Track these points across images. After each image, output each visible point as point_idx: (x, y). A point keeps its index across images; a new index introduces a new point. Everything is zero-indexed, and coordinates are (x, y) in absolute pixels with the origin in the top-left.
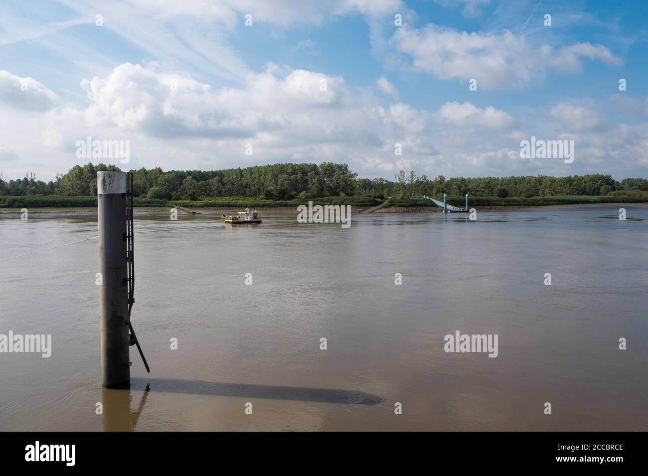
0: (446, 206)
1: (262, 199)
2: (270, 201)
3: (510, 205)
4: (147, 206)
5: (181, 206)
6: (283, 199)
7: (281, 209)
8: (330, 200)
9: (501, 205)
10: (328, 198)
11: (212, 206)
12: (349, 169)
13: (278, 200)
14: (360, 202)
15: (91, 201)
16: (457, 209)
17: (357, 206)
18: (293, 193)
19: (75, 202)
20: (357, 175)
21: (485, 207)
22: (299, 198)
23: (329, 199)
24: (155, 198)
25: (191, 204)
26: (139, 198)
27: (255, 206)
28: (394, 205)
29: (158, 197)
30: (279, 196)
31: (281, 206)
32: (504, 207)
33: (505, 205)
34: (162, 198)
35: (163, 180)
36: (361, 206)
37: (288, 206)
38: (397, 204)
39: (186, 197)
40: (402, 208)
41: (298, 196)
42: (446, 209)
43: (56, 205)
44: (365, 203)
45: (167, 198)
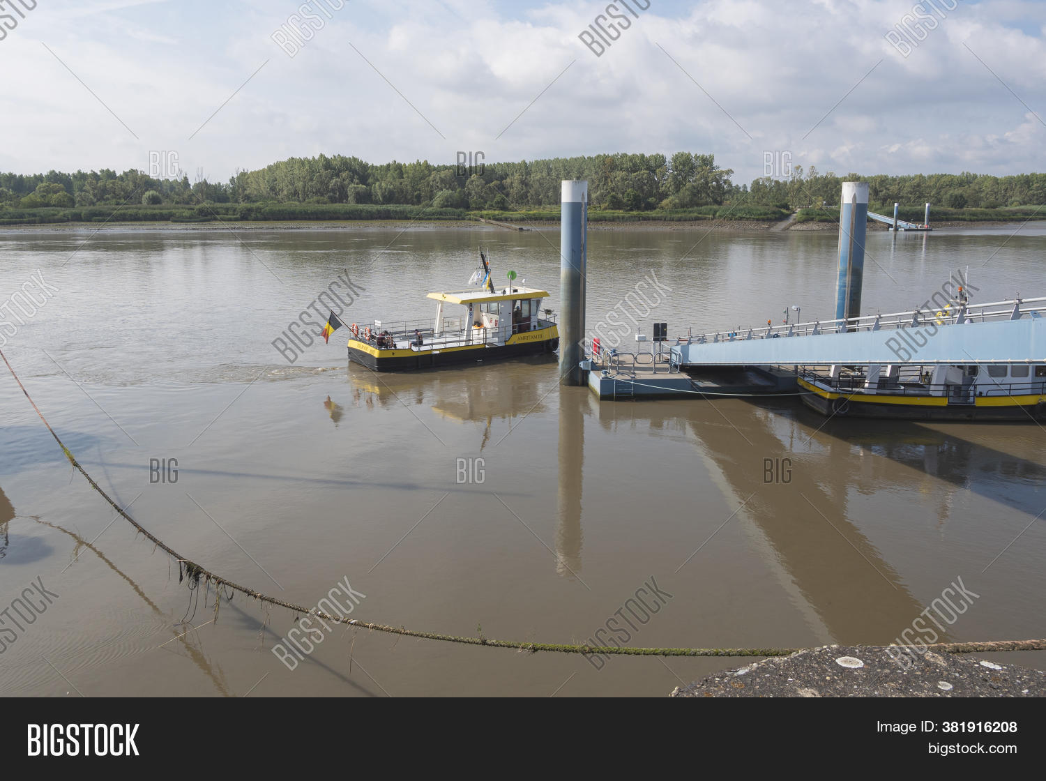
0: (896, 223)
1: (605, 209)
2: (620, 213)
3: (978, 220)
4: (439, 219)
5: (490, 219)
6: (638, 208)
7: (641, 224)
8: (712, 212)
9: (965, 220)
10: (709, 207)
11: (536, 219)
12: (715, 164)
13: (631, 210)
14: (761, 214)
15: (357, 211)
16: (913, 226)
17: (758, 220)
18: (652, 200)
19: (335, 212)
20: (733, 172)
21: (943, 223)
22: (662, 208)
23: (711, 210)
24: (447, 206)
25: (504, 215)
26: (420, 206)
27: (601, 220)
28: (812, 220)
29: (451, 206)
30: (632, 204)
31: (640, 220)
32: (970, 223)
33: (971, 220)
34: (457, 206)
35: (438, 180)
36: (763, 220)
37: (649, 220)
38: (818, 218)
39: (491, 206)
40: (826, 223)
41: (659, 205)
42: (896, 225)
43: (307, 217)
44: (769, 216)
45: (464, 207)
